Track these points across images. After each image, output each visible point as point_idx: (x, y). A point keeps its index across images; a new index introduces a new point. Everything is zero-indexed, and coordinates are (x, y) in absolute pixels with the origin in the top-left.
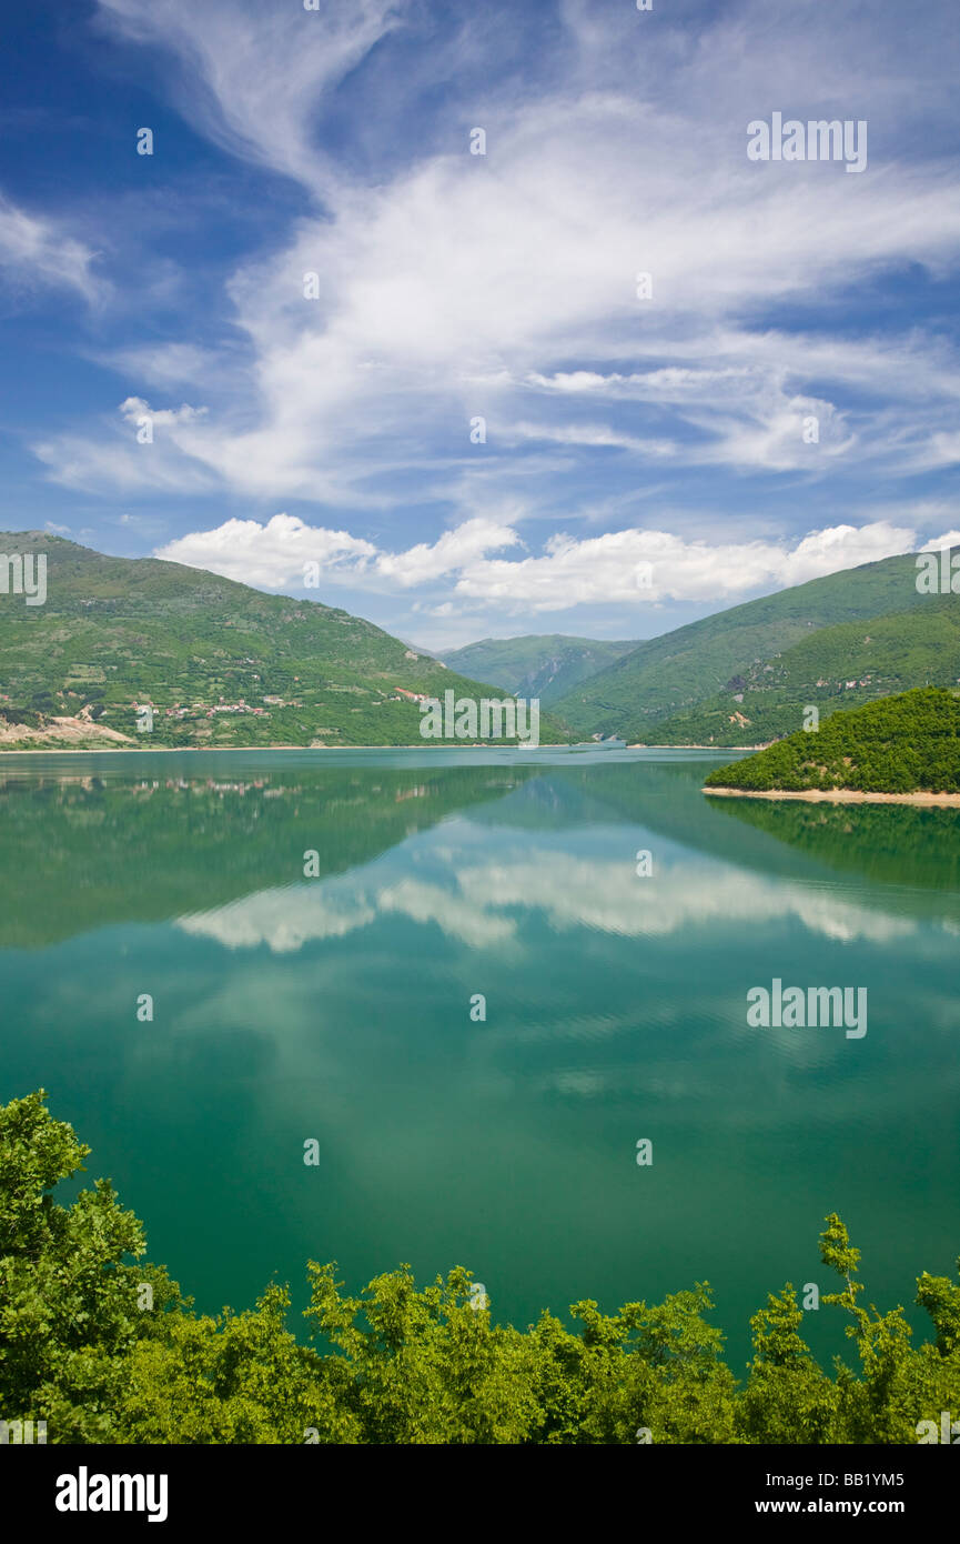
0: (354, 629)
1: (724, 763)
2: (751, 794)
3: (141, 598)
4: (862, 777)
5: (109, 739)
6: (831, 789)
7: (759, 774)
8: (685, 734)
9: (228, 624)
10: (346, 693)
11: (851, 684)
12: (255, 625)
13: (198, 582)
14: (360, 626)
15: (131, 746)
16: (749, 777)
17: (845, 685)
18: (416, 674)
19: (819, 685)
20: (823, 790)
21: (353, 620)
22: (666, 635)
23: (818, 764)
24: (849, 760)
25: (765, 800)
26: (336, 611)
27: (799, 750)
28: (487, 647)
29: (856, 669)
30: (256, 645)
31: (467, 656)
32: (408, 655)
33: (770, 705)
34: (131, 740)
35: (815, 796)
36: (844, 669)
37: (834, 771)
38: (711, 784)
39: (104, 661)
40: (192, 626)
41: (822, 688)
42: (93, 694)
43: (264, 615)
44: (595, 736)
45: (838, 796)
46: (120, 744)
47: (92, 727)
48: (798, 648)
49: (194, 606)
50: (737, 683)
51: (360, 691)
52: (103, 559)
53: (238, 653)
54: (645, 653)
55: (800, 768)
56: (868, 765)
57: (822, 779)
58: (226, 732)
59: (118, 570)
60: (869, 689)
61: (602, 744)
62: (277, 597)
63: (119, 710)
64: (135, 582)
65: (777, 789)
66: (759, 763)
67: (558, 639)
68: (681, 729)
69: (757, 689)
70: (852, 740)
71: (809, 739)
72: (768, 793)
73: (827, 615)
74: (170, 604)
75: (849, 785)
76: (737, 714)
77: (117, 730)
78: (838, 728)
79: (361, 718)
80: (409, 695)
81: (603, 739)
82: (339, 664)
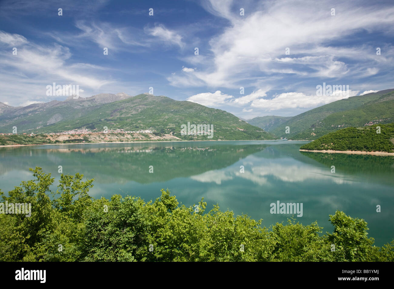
0: (228, 115)
1: (305, 144)
2: (310, 151)
3: (183, 109)
4: (335, 147)
5: (176, 139)
6: (328, 150)
7: (312, 147)
8: (301, 137)
9: (201, 114)
10: (226, 129)
11: (340, 126)
12: (207, 115)
13: (195, 105)
14: (229, 114)
15: (180, 140)
16: (310, 147)
17: (338, 126)
18: (241, 124)
19: (332, 126)
20: (326, 150)
21: (228, 113)
22: (298, 115)
23: (325, 144)
24: (332, 143)
25: (313, 152)
26: (224, 111)
27: (321, 141)
28: (258, 118)
29: (341, 123)
30: (207, 119)
31: (253, 121)
32: (239, 120)
33: (320, 131)
34: (180, 139)
35: (324, 151)
36: (338, 123)
37: (329, 146)
38: (301, 149)
39: (175, 122)
40: (193, 115)
41: (333, 127)
42: (173, 130)
43: (209, 112)
44: (281, 138)
45: (329, 151)
46: (178, 140)
47: (172, 136)
48: (327, 118)
49: (194, 111)
50: (313, 126)
51: (229, 128)
52: (175, 101)
53: (203, 121)
54: (293, 119)
55: (321, 145)
56: (337, 145)
57: (326, 148)
58: (200, 137)
59: (178, 103)
60: (344, 127)
61: (283, 140)
62: (211, 108)
63: (178, 133)
64: (182, 106)
65: (316, 150)
66: (312, 144)
67: (273, 116)
68: (300, 136)
69: (318, 127)
70: (333, 139)
71: (323, 139)
72: (314, 151)
73: (335, 110)
74: (189, 110)
75: (332, 149)
76: (313, 133)
77: (177, 137)
78: (330, 136)
79: (229, 134)
80: (240, 129)
81: (283, 139)
82: (224, 123)
